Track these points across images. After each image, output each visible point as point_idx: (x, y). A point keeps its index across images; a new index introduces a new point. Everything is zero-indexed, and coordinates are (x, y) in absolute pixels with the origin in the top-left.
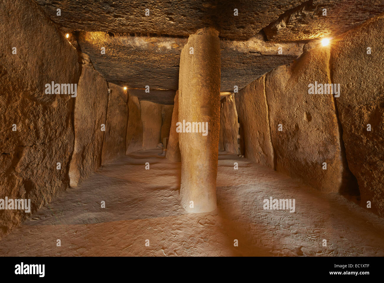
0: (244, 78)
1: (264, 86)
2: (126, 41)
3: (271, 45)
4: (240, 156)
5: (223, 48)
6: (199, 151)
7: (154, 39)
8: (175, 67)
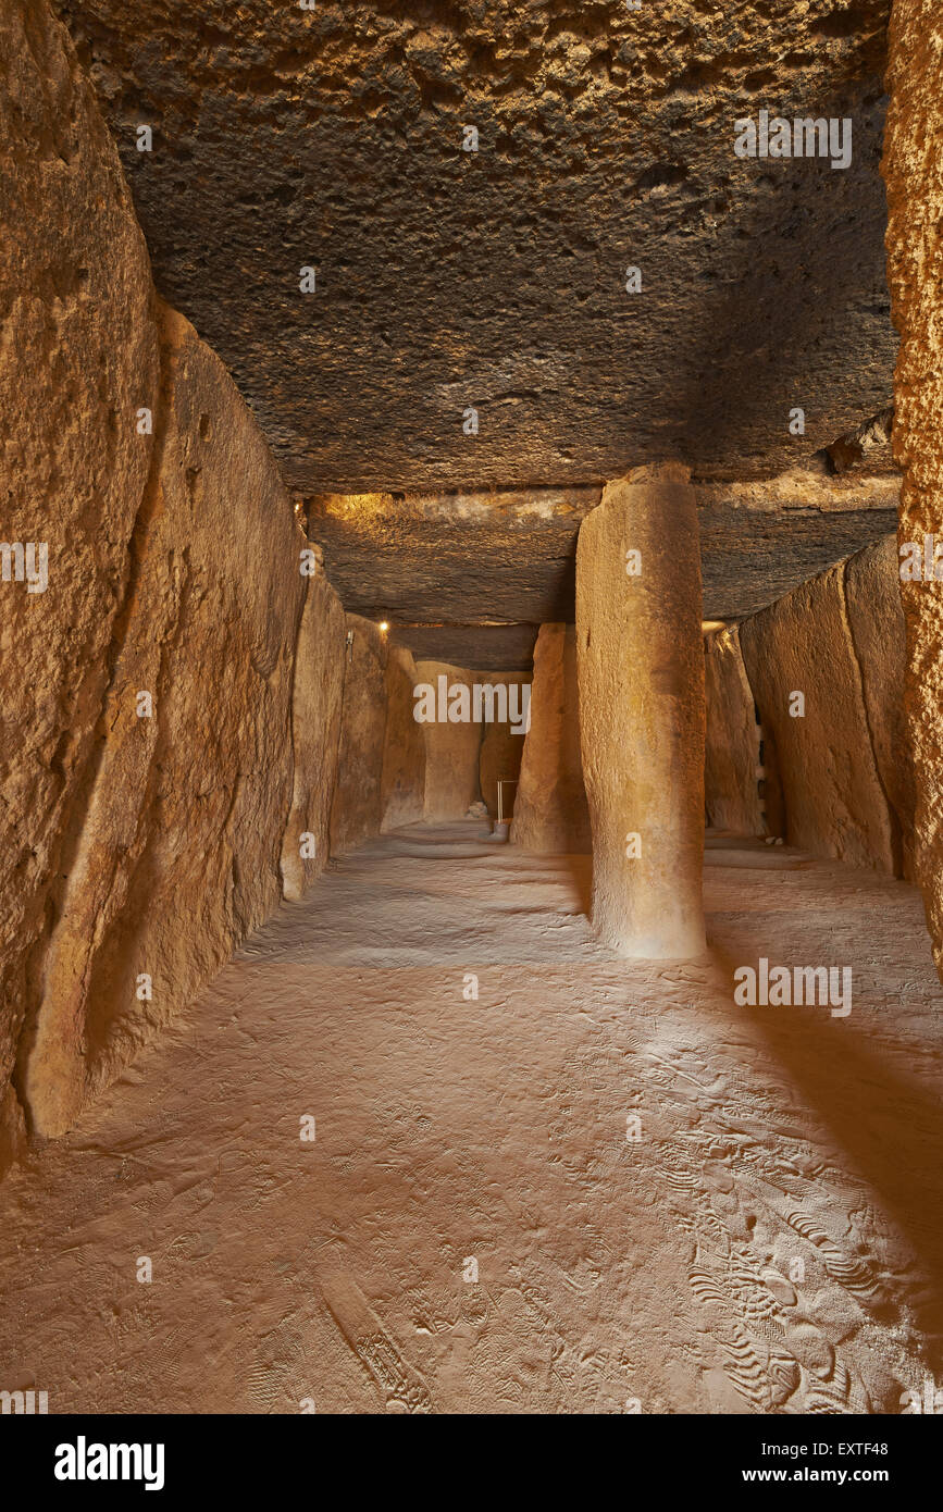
0: (770, 577)
1: (842, 597)
2: (434, 509)
3: (849, 483)
4: (769, 840)
5: (702, 505)
6: (652, 789)
7: (506, 497)
8: (553, 562)
